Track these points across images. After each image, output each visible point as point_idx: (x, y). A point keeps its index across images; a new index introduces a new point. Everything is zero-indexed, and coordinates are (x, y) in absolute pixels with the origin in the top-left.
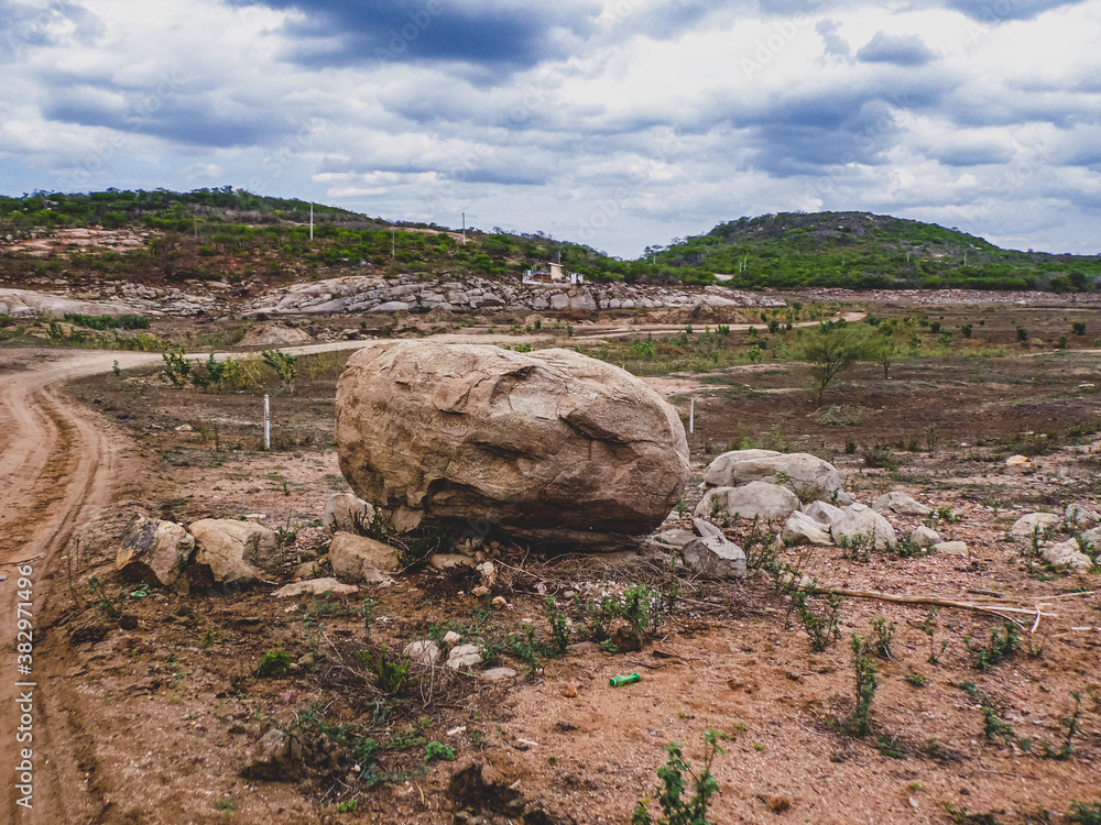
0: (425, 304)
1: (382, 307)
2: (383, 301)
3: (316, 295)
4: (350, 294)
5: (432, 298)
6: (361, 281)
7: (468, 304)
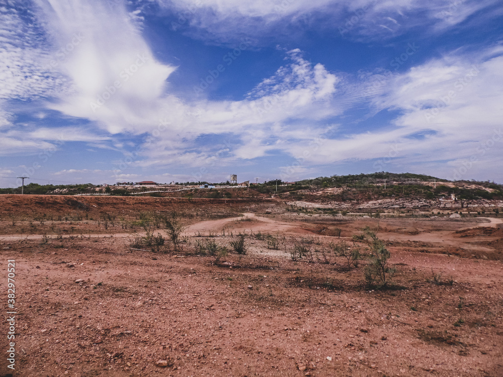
0: (404, 206)
1: (392, 207)
2: (393, 205)
3: (375, 204)
4: (384, 203)
5: (407, 204)
6: (388, 200)
7: (418, 206)
